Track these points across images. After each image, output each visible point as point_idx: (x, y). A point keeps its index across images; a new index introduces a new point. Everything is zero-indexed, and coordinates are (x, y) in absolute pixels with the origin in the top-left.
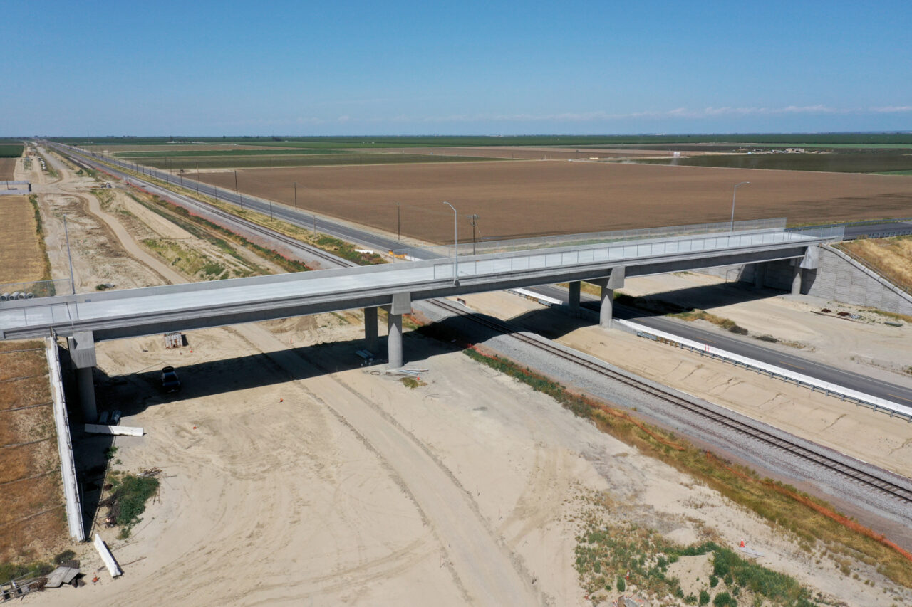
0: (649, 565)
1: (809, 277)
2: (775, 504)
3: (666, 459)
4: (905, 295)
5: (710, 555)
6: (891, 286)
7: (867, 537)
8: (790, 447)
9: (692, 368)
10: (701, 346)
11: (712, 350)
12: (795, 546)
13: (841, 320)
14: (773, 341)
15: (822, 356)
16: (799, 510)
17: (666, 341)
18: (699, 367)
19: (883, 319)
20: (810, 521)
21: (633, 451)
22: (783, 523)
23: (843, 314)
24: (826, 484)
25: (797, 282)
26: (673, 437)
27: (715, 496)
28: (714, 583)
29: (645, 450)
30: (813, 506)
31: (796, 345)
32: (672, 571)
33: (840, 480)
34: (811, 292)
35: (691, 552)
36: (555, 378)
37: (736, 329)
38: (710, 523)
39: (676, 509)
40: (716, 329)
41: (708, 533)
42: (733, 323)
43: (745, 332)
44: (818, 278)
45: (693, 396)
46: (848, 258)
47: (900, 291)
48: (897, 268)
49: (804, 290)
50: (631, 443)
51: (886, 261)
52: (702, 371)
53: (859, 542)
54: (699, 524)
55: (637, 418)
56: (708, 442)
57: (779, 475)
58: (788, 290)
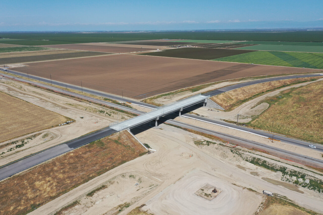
0: (201, 143)
1: (206, 104)
2: (209, 137)
3: (197, 134)
4: (220, 106)
5: (205, 142)
6: (217, 105)
7: (218, 138)
8: (210, 131)
9: (195, 122)
10: (195, 119)
11: (197, 119)
12: (212, 140)
13: (211, 111)
14: (203, 116)
15: (210, 118)
16: (212, 137)
17: (190, 118)
18: (196, 122)
19: (217, 110)
20: (213, 138)
21: (194, 134)
22: (211, 138)
23: (211, 110)
24: (214, 134)
25: (204, 105)
26: (197, 131)
27: (204, 137)
28: (207, 143)
29: (195, 133)
30: (213, 136)
31: (207, 117)
32: (203, 143)
33: (215, 133)
34: (206, 106)
35: (204, 141)
36: (180, 126)
37: (198, 115)
38: (204, 139)
39: (201, 138)
40: (195, 115)
41: (204, 140)
42: (197, 114)
43: (199, 115)
44: (207, 104)
45: (198, 126)
46: (211, 101)
47: (219, 106)
48: (218, 102)
49: (205, 106)
50: (193, 133)
51: (216, 100)
52: (196, 123)
53: (217, 139)
54: (203, 139)
55: (193, 130)
56: (201, 131)
57: (209, 134)
58: (203, 106)
